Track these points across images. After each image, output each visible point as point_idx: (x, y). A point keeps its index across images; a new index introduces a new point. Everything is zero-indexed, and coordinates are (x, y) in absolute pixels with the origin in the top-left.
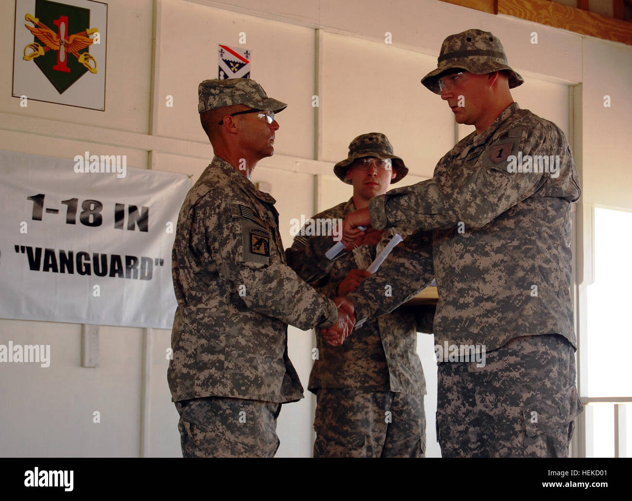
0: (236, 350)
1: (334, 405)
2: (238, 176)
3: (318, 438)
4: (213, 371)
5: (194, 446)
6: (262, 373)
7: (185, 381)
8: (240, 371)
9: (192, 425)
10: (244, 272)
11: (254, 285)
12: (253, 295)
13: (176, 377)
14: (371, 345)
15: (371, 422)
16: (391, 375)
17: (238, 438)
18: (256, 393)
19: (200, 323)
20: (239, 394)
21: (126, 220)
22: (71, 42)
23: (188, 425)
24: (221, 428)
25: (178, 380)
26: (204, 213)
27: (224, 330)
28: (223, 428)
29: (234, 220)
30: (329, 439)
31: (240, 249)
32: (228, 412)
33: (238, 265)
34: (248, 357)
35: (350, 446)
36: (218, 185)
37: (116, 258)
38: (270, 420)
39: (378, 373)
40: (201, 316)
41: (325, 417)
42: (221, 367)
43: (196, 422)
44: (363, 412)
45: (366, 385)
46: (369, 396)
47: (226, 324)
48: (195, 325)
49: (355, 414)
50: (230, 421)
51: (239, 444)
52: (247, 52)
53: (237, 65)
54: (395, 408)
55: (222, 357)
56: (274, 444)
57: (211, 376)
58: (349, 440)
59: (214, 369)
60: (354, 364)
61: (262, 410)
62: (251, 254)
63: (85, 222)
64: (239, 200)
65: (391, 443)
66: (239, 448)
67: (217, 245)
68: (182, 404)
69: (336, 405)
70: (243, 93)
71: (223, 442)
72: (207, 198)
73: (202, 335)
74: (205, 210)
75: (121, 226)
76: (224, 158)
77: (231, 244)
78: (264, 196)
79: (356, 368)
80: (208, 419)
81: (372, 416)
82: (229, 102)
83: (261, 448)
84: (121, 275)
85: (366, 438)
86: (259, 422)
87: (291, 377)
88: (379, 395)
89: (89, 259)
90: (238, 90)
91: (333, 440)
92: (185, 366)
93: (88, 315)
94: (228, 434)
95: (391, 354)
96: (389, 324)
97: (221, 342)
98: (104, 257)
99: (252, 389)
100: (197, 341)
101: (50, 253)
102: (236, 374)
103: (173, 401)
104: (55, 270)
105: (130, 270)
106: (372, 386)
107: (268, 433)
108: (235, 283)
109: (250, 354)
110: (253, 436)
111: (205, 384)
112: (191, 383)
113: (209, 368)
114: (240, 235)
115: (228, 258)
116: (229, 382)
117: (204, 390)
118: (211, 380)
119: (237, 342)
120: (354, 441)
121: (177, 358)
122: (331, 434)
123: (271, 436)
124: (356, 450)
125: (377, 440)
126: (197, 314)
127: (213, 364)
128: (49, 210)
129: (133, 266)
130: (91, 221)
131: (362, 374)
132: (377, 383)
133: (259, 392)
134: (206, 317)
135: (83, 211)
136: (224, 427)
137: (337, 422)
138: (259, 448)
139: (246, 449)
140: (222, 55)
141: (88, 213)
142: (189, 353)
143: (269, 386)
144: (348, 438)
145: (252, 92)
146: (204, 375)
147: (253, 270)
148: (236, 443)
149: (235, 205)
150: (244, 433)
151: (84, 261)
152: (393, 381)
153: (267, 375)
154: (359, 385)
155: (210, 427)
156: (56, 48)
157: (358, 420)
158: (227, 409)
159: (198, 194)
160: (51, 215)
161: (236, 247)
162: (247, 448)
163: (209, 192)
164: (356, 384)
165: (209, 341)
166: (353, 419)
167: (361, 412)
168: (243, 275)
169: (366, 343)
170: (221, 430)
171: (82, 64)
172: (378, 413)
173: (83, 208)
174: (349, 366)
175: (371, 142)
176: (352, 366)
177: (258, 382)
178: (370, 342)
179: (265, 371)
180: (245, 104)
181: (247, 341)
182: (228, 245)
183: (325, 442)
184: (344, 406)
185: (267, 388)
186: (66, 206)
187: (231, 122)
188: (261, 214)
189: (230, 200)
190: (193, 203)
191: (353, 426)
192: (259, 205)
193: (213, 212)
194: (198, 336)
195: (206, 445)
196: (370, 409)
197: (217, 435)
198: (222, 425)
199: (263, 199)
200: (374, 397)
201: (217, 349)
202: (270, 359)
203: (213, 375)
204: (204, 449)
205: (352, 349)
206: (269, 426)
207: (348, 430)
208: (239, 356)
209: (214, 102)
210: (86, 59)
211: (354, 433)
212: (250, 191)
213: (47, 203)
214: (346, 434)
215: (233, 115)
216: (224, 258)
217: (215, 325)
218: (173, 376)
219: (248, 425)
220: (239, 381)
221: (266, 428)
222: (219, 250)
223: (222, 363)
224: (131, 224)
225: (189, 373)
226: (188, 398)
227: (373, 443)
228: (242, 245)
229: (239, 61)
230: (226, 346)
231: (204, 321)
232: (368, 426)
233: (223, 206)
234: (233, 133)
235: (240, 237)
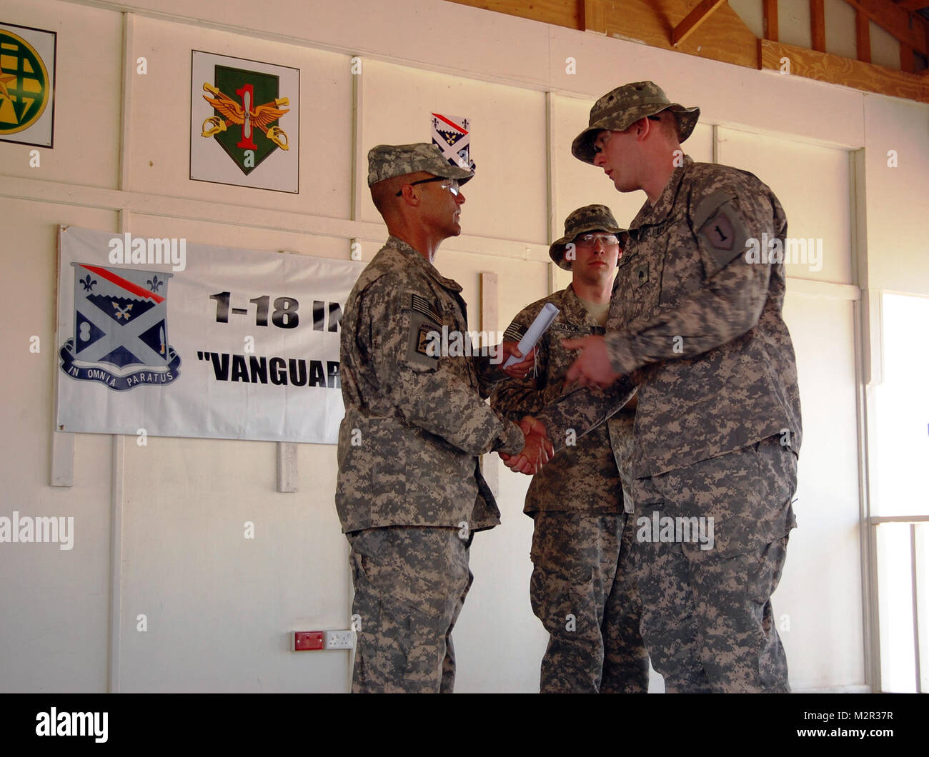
0: (419, 468)
1: (555, 530)
2: (418, 258)
3: (535, 570)
4: (392, 494)
5: (367, 583)
6: (451, 494)
7: (358, 507)
8: (426, 493)
9: (364, 557)
10: (405, 374)
11: (415, 391)
12: (413, 403)
13: (346, 503)
14: (600, 458)
15: (599, 551)
16: (625, 494)
17: (419, 573)
18: (447, 518)
19: (374, 437)
20: (426, 521)
21: (327, 321)
22: (257, 114)
23: (359, 558)
24: (398, 560)
25: (349, 507)
26: (371, 301)
27: (404, 445)
28: (401, 562)
29: (403, 311)
30: (549, 572)
31: (404, 347)
32: (407, 541)
33: (399, 364)
34: (434, 476)
35: (574, 580)
36: (391, 269)
37: (316, 365)
38: (460, 551)
39: (609, 491)
40: (375, 428)
41: (544, 545)
42: (401, 489)
43: (369, 554)
44: (590, 540)
45: (595, 506)
46: (597, 520)
47: (406, 438)
48: (368, 440)
49: (580, 542)
50: (409, 553)
51: (420, 580)
52: (465, 121)
53: (454, 137)
54: (627, 533)
55: (402, 478)
56: (465, 581)
57: (390, 501)
58: (573, 572)
59: (393, 492)
60: (580, 481)
61: (450, 539)
62: (416, 353)
63: (278, 322)
64: (414, 288)
65: (623, 575)
66: (421, 585)
67: (379, 339)
68: (352, 534)
69: (557, 531)
70: (423, 158)
71: (401, 577)
72: (378, 284)
73: (377, 451)
74: (373, 296)
75: (321, 328)
76: (401, 237)
77: (396, 339)
78: (449, 283)
79: (583, 486)
80: (384, 550)
81: (600, 544)
82: (408, 169)
83: (448, 585)
84: (322, 384)
85: (593, 570)
86: (445, 554)
87: (485, 499)
88: (608, 518)
89: (285, 367)
90: (418, 155)
91: (553, 573)
92: (358, 489)
93: (285, 431)
94: (407, 568)
95: (624, 469)
96: (621, 433)
97: (401, 459)
98: (302, 363)
99: (442, 514)
100: (372, 459)
101: (239, 360)
102: (420, 497)
103: (343, 533)
104: (246, 380)
105: (334, 378)
106: (601, 508)
107: (456, 567)
108: (392, 387)
109: (436, 472)
110: (437, 571)
111: (383, 511)
112: (366, 509)
113: (387, 492)
114: (408, 329)
115: (389, 355)
116: (412, 507)
117: (382, 518)
118: (390, 506)
119: (420, 458)
120: (579, 574)
121: (347, 480)
122: (551, 565)
123: (460, 571)
124: (582, 585)
125: (607, 572)
126: (370, 427)
127: (392, 487)
128: (235, 311)
129: (336, 373)
130: (286, 321)
131: (589, 493)
132: (608, 503)
133: (450, 517)
134: (381, 429)
135: (275, 310)
136: (402, 559)
137: (558, 552)
138: (445, 584)
139: (428, 586)
140: (435, 125)
141: (282, 312)
142: (363, 473)
143: (460, 509)
144: (572, 570)
145: (435, 158)
146: (381, 500)
147: (416, 373)
148: (417, 579)
149: (407, 294)
150: (426, 568)
151: (278, 368)
152: (627, 500)
153: (457, 496)
154: (586, 506)
155: (386, 560)
156: (240, 122)
157: (583, 549)
158: (406, 538)
159: (367, 279)
160: (238, 316)
161: (400, 342)
162: (430, 584)
163: (381, 276)
164: (583, 506)
165: (386, 458)
166: (577, 548)
167: (587, 540)
168: (403, 378)
169: (594, 456)
170: (398, 564)
171: (271, 140)
172: (608, 540)
173: (276, 308)
174: (574, 484)
175: (594, 215)
176: (577, 484)
177: (447, 506)
178: (599, 455)
179: (454, 492)
180: (427, 170)
181: (431, 457)
182: (392, 340)
183: (545, 575)
184: (567, 532)
185: (459, 511)
186: (255, 306)
187: (411, 192)
188: (444, 304)
189: (403, 288)
190: (361, 289)
191: (577, 557)
192: (442, 292)
193: (381, 301)
194: (373, 453)
195: (381, 582)
196: (598, 536)
197: (394, 570)
198: (400, 557)
199: (448, 286)
200: (603, 521)
201: (397, 468)
202: (459, 478)
203: (393, 500)
204: (379, 586)
205: (578, 464)
206: (458, 558)
207: (571, 561)
208: (423, 474)
209: (389, 170)
210: (275, 134)
211: (578, 565)
212: (432, 277)
213: (234, 302)
214: (568, 566)
215: (413, 184)
216: (385, 356)
217: (392, 440)
218: (342, 501)
219: (431, 557)
220: (424, 505)
221: (454, 562)
222: (381, 345)
223: (403, 485)
224: (331, 325)
225: (363, 497)
226: (363, 528)
227: (602, 576)
228: (406, 341)
229: (456, 131)
230: (407, 464)
231: (378, 435)
232: (596, 556)
233: (393, 293)
234: (413, 205)
235: (406, 333)
